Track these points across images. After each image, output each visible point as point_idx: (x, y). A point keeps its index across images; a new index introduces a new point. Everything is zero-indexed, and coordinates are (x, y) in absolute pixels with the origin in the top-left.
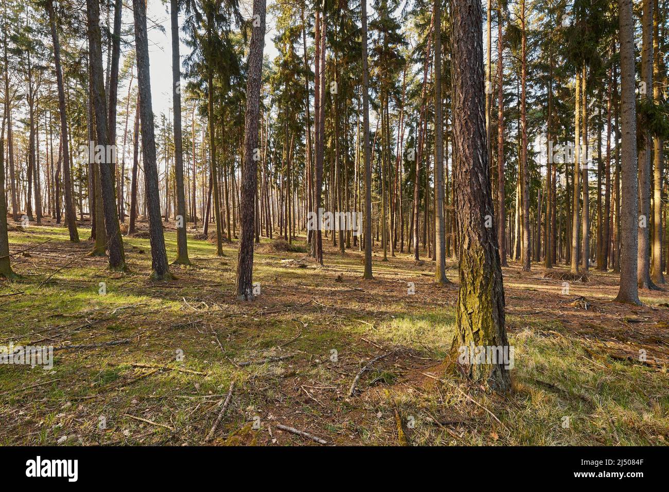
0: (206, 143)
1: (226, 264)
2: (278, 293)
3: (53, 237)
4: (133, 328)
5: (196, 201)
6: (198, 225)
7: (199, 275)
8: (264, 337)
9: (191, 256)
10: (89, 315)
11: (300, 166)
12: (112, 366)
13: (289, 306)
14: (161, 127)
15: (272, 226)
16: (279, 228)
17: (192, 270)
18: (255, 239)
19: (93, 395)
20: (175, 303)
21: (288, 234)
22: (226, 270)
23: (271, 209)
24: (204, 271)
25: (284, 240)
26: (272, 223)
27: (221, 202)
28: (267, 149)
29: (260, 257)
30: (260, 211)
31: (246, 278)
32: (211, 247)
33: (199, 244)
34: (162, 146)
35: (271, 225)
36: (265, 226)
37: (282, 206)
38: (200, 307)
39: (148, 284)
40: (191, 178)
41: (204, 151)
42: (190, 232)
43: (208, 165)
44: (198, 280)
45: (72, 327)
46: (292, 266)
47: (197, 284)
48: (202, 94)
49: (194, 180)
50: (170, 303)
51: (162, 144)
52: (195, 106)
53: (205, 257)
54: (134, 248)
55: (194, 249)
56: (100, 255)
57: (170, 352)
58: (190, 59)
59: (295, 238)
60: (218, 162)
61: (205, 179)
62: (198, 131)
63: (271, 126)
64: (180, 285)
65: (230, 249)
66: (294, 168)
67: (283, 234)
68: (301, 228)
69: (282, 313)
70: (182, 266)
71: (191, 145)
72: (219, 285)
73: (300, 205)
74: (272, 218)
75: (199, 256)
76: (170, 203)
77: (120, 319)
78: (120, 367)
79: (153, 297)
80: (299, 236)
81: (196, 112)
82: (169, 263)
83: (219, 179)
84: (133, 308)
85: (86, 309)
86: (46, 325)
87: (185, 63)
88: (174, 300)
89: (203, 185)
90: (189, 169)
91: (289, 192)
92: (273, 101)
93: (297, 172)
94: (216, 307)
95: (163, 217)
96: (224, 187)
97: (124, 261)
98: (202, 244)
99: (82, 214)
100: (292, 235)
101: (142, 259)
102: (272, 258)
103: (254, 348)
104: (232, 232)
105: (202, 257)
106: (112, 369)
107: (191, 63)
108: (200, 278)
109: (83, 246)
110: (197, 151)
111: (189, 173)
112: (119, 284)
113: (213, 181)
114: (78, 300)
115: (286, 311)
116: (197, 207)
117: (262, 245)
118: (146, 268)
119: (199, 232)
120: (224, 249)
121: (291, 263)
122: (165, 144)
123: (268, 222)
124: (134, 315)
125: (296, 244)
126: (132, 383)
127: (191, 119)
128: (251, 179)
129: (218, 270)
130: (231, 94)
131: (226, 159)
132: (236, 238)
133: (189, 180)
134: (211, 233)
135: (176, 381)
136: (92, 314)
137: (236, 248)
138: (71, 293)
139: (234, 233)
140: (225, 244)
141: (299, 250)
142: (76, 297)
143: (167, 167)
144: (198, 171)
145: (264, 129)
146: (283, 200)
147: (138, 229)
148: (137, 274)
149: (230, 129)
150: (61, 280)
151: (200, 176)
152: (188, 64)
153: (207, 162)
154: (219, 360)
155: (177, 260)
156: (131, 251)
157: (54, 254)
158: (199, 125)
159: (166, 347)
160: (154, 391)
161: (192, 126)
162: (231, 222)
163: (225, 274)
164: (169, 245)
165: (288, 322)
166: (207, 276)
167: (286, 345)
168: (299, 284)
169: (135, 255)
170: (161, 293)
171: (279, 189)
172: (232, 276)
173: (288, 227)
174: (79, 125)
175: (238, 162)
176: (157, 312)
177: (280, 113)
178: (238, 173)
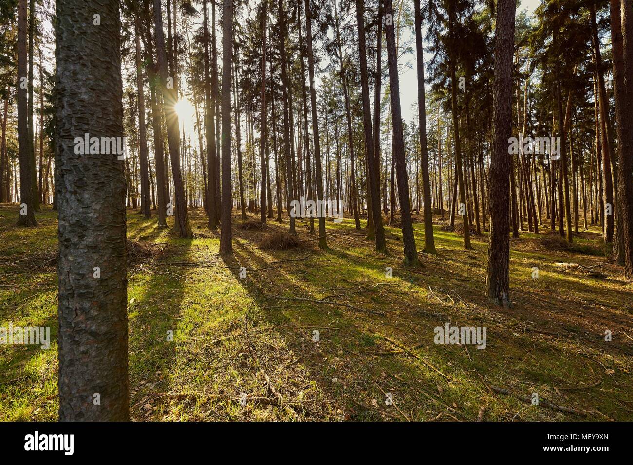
0: (451, 137)
1: (475, 258)
2: (552, 307)
3: (348, 225)
4: (388, 304)
5: (443, 194)
6: (445, 217)
7: (445, 266)
8: (529, 363)
9: (438, 246)
10: (361, 284)
11: (584, 134)
12: (371, 332)
13: (573, 331)
14: (412, 134)
15: (538, 218)
16: (549, 221)
17: (438, 260)
18: (511, 234)
19: (356, 353)
20: (422, 289)
21: (566, 228)
22: (475, 265)
23: (535, 197)
24: (450, 262)
25: (559, 236)
26: (538, 214)
27: (467, 193)
28: (527, 125)
29: (520, 255)
30: (518, 200)
31: (500, 279)
32: (458, 239)
33: (446, 235)
34: (412, 150)
35: (535, 217)
36: (527, 217)
37: (553, 191)
38: (445, 300)
39: (401, 267)
40: (438, 174)
41: (449, 145)
42: (437, 224)
43: (453, 158)
44: (444, 271)
45: (351, 291)
46: (576, 273)
47: (443, 275)
48: (446, 91)
49: (440, 175)
50: (418, 289)
51: (413, 148)
52: (439, 106)
53: (452, 249)
54: (393, 235)
55: (441, 239)
56: (371, 240)
57: (416, 338)
58: (433, 62)
59: (578, 234)
60: (463, 152)
61: (450, 173)
62: (442, 128)
63: (531, 96)
64: (427, 273)
65: (480, 243)
66: (573, 140)
67: (557, 228)
68: (589, 221)
69: (560, 337)
70: (430, 255)
71: (437, 143)
72: (466, 280)
73: (587, 188)
74: (537, 209)
75: (446, 247)
76: (420, 198)
77: (379, 292)
78: (376, 335)
79: (404, 280)
80: (587, 231)
81: (441, 110)
82: (418, 251)
83: (465, 170)
84: (389, 285)
85: (360, 279)
86: (339, 285)
87: (429, 68)
88: (421, 286)
89: (449, 178)
90: (435, 166)
91: (565, 173)
92: (533, 65)
93: (580, 145)
94: (463, 305)
95: (415, 210)
96: (471, 178)
97: (385, 245)
98: (448, 235)
99: (363, 209)
100: (573, 230)
101: (398, 245)
102: (539, 258)
103: (513, 373)
104: (481, 224)
105: (448, 248)
106: (371, 335)
107: (434, 66)
108: (447, 269)
109: (363, 232)
110: (443, 147)
111: (435, 169)
112: (381, 264)
113: (458, 173)
114: (356, 271)
115: (567, 337)
116: (444, 199)
117: (523, 241)
118: (400, 253)
119: (446, 224)
120: (472, 242)
121: (574, 269)
122: (415, 148)
123: (532, 213)
124: (389, 292)
125: (579, 242)
126: (383, 354)
127: (436, 119)
128: (503, 161)
129: (465, 263)
130: (476, 78)
131: (472, 147)
132: (487, 231)
133: (436, 175)
134: (458, 225)
135: (419, 372)
136: (363, 284)
137: (486, 241)
138: (354, 265)
139: (484, 226)
140: (474, 237)
141: (588, 251)
142: (356, 269)
143: (417, 167)
144: (444, 166)
145: (521, 102)
146: (554, 185)
147: (397, 220)
148: (394, 257)
149: (477, 115)
150: (349, 255)
151: (445, 171)
152: (432, 68)
153: (452, 155)
154: (466, 369)
155: (425, 248)
156: (391, 238)
157: (347, 237)
158: (444, 122)
159: (412, 332)
160: (399, 372)
161: (438, 125)
162: (481, 214)
163: (473, 269)
164: (418, 235)
165: (572, 355)
166: (453, 269)
167: (572, 391)
168: (592, 301)
169: (392, 241)
170: (411, 277)
171: (548, 171)
172: (482, 272)
173: (565, 220)
174: (360, 147)
175: (486, 148)
176: (406, 294)
177: (546, 74)
178: (487, 161)
